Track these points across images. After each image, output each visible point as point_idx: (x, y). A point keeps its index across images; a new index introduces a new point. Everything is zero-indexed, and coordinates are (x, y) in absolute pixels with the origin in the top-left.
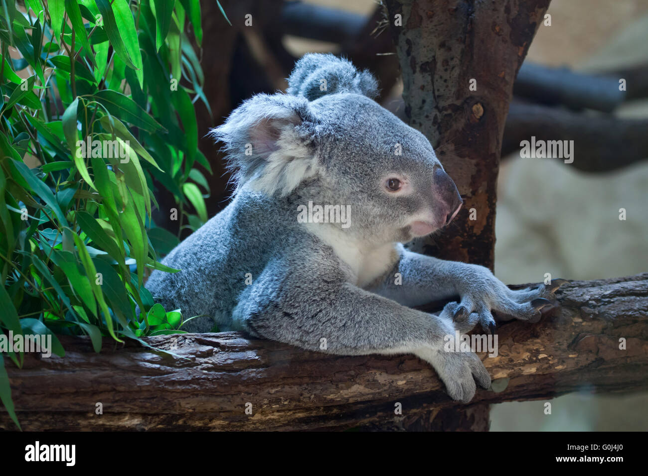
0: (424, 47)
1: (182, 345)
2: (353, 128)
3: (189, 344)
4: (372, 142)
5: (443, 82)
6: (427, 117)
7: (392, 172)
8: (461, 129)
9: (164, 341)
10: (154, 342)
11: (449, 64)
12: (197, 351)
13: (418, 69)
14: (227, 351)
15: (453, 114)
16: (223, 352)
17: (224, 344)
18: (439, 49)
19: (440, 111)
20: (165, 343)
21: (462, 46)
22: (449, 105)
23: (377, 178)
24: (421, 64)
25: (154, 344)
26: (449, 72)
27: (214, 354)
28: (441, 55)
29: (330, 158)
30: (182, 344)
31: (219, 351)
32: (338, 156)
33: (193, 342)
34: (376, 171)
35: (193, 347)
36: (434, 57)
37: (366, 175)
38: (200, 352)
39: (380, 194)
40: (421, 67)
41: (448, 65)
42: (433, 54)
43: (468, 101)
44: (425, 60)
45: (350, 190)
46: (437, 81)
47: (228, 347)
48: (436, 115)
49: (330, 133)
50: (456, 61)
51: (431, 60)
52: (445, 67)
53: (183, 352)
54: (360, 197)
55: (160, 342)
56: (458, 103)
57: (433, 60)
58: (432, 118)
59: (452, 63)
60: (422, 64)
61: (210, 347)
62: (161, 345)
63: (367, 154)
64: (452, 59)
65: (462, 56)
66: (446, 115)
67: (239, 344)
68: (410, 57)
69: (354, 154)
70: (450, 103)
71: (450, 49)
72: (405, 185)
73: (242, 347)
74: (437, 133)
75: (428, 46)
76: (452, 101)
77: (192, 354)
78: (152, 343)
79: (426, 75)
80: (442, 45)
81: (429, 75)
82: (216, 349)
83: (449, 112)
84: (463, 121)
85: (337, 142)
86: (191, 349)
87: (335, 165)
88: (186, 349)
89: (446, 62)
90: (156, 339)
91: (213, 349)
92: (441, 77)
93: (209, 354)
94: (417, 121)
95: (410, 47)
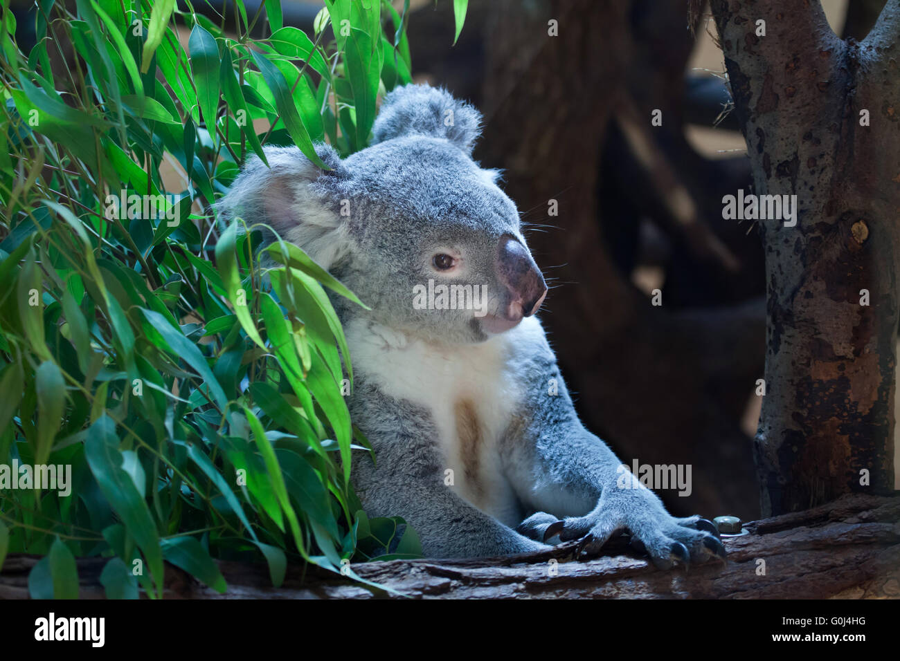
0: (782, 139)
1: (405, 577)
2: (394, 186)
3: (415, 575)
4: (417, 204)
5: (808, 190)
6: (786, 241)
7: (440, 245)
8: (834, 258)
9: (380, 570)
10: (365, 571)
11: (818, 163)
12: (425, 586)
13: (773, 172)
14: (472, 586)
15: (823, 237)
16: (465, 587)
17: (468, 575)
18: (803, 142)
19: (804, 233)
20: (382, 573)
21: (836, 137)
22: (816, 224)
23: (420, 254)
24: (776, 165)
25: (365, 575)
26: (816, 175)
27: (452, 589)
28: (805, 150)
29: (364, 226)
30: (404, 575)
31: (460, 586)
32: (373, 224)
33: (422, 571)
34: (417, 243)
35: (419, 580)
36: (795, 153)
37: (405, 249)
38: (431, 587)
39: (426, 275)
40: (778, 169)
41: (815, 165)
42: (794, 149)
43: (844, 218)
44: (784, 158)
45: (387, 271)
46: (800, 188)
47: (474, 580)
48: (799, 238)
49: (362, 193)
50: (828, 160)
51: (791, 158)
52: (811, 169)
53: (403, 586)
54: (399, 281)
55: (373, 571)
56: (830, 221)
57: (794, 159)
58: (793, 243)
59: (820, 163)
60: (780, 165)
61: (446, 580)
62: (376, 576)
63: (408, 221)
64: (822, 156)
65: (836, 152)
66: (812, 239)
67: (490, 575)
68: (762, 155)
69: (391, 221)
70: (818, 221)
71: (818, 142)
72: (460, 262)
73: (494, 579)
74: (800, 264)
75: (787, 138)
76: (822, 218)
77: (416, 589)
78: (362, 573)
79: (785, 180)
80: (808, 136)
81: (789, 180)
82: (454, 583)
83: (817, 234)
84: (838, 247)
85: (372, 206)
86: (418, 582)
87: (369, 237)
88: (410, 583)
89: (812, 161)
90: (368, 568)
91: (449, 583)
92: (806, 183)
93: (445, 589)
94: (774, 248)
95: (761, 140)
